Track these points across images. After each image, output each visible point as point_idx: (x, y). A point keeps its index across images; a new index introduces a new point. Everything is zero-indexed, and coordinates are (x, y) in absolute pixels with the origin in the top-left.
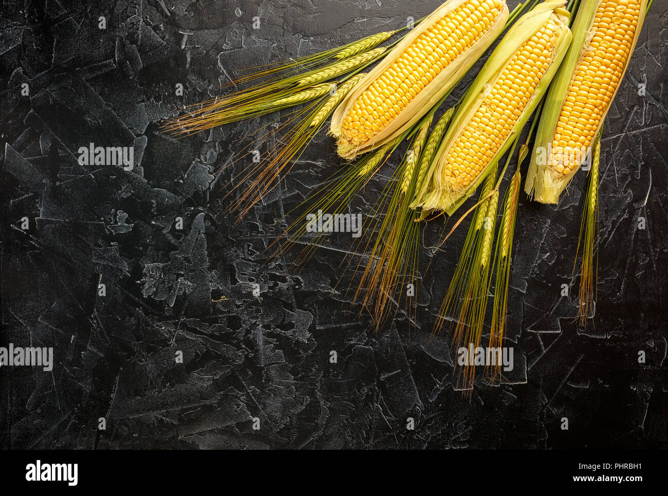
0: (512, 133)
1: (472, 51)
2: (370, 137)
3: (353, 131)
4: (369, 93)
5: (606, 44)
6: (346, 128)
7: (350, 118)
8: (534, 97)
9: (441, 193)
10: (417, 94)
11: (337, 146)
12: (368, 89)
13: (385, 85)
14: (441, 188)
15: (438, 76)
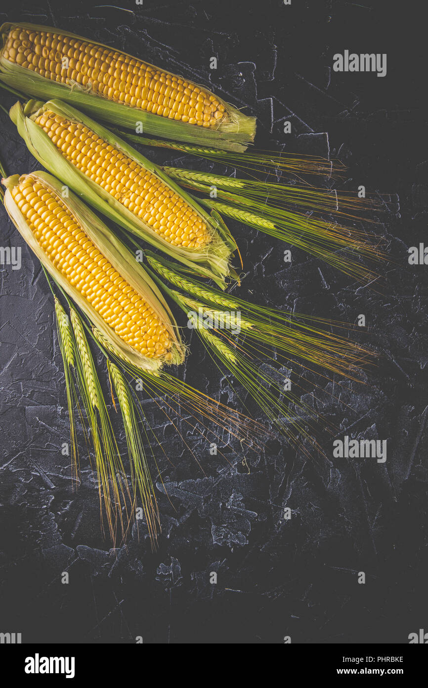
0: (155, 172)
1: (77, 214)
2: (165, 330)
3: (157, 347)
4: (116, 328)
5: (84, 68)
6: (153, 354)
7: (143, 349)
8: (118, 146)
9: (212, 255)
10: (120, 276)
11: (172, 365)
12: (113, 329)
13: (109, 311)
14: (207, 254)
15: (102, 252)
